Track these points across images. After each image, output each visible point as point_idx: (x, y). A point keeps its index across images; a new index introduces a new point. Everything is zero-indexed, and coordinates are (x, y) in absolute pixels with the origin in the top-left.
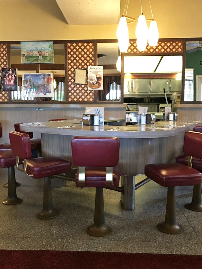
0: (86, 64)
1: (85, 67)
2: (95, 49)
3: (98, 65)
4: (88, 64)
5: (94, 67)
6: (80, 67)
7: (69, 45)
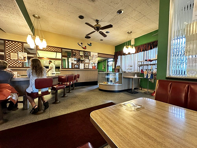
0: (17, 51)
1: (17, 52)
2: (22, 46)
3: (24, 52)
4: (18, 51)
5: (22, 53)
6: (14, 52)
7: (7, 42)
